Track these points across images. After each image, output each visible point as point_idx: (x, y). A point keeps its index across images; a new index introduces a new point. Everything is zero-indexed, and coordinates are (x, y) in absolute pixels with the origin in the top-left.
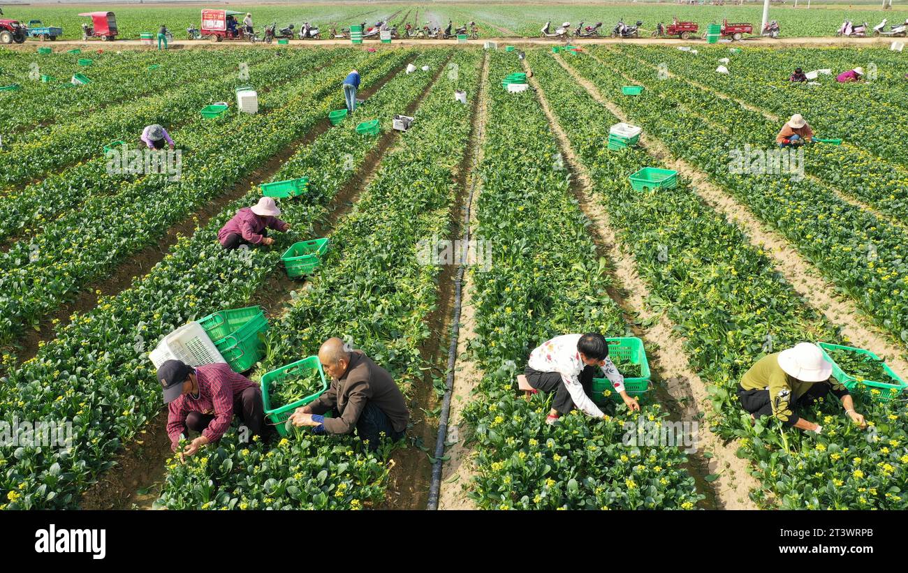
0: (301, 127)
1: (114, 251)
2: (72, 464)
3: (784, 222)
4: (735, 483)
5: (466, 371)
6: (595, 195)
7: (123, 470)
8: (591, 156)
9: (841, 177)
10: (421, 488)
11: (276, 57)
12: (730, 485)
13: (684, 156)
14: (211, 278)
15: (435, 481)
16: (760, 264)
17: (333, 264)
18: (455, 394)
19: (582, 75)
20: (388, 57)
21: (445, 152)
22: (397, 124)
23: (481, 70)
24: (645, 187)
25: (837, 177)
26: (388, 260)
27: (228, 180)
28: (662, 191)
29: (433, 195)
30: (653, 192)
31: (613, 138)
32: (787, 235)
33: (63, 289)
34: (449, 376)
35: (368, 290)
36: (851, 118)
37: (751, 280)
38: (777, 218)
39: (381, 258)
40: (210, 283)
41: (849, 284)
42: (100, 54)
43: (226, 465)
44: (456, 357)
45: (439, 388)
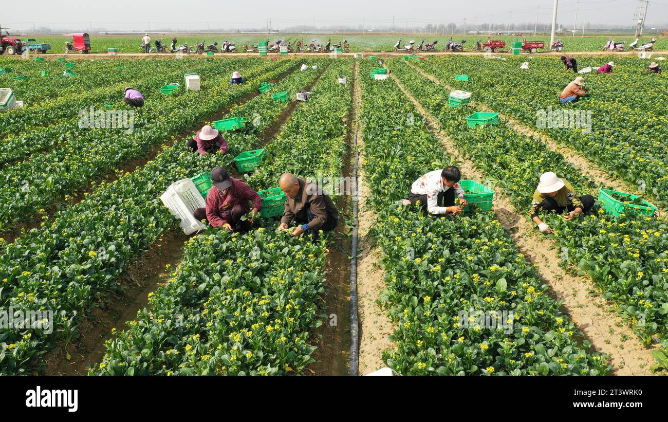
0: (233, 97)
1: (120, 155)
2: (122, 246)
3: (573, 138)
4: (548, 264)
5: (366, 217)
6: (442, 132)
7: (151, 259)
8: (437, 110)
9: (610, 120)
10: (345, 270)
11: (207, 62)
12: (545, 266)
13: (501, 110)
14: (189, 167)
15: (354, 267)
16: (558, 159)
17: (269, 164)
18: (360, 228)
19: (426, 71)
20: (287, 62)
21: (336, 109)
22: (299, 96)
23: (353, 69)
24: (477, 124)
25: (607, 119)
26: (307, 159)
27: (188, 123)
28: (488, 126)
29: (331, 129)
30: (483, 126)
31: (453, 100)
32: (575, 146)
33: (91, 172)
34: (355, 220)
35: (296, 173)
36: (616, 90)
37: (553, 167)
38: (568, 137)
39: (302, 158)
40: (189, 170)
41: (618, 168)
42: (80, 61)
43: (221, 248)
44: (358, 211)
45: (349, 225)
